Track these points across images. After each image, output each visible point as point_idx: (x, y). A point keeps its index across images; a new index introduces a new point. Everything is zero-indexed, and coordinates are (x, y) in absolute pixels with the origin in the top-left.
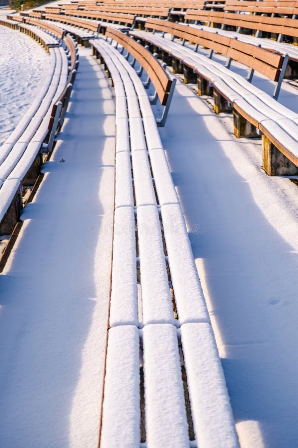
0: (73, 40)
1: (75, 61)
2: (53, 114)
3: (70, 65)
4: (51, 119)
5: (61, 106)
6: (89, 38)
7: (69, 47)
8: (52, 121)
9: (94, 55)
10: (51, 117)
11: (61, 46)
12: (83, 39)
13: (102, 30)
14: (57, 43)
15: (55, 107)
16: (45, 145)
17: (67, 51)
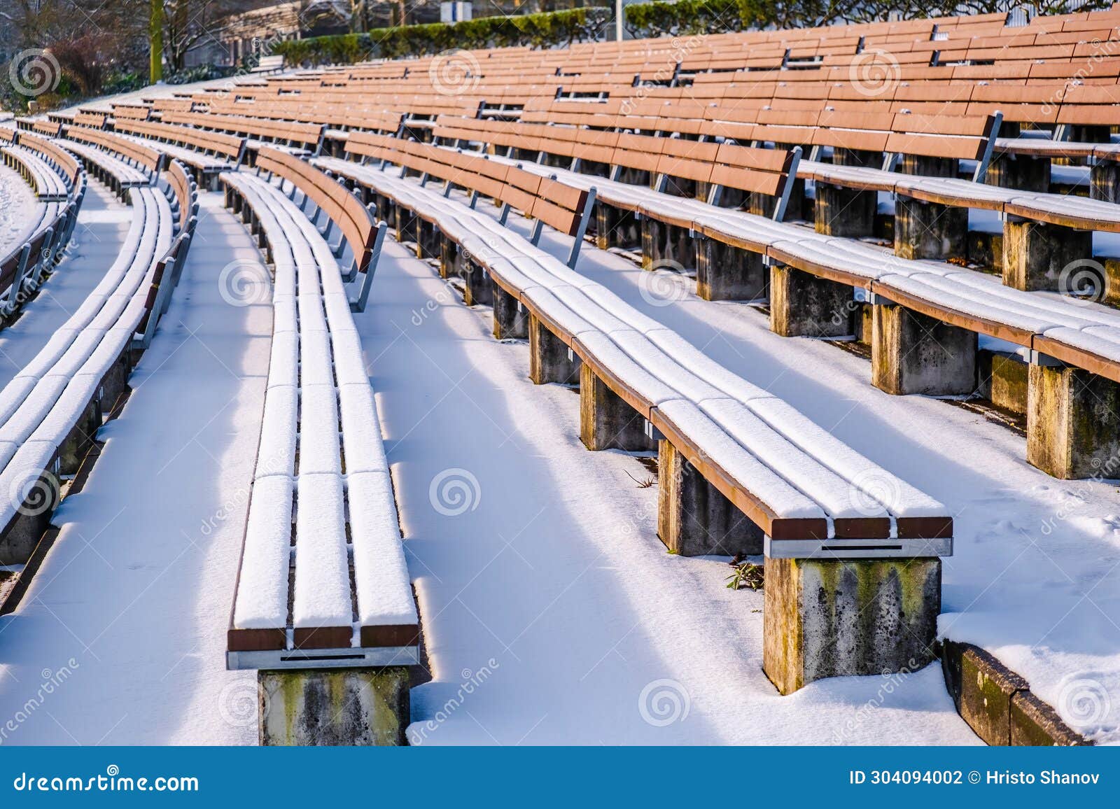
0: (183, 170)
1: (189, 216)
2: (157, 279)
3: (176, 220)
4: (152, 288)
5: (172, 266)
6: (219, 169)
7: (175, 187)
8: (153, 292)
9: (229, 206)
10: (152, 284)
11: (155, 185)
12: (205, 171)
13: (249, 157)
14: (147, 180)
15: (161, 267)
16: (138, 336)
17: (169, 196)
